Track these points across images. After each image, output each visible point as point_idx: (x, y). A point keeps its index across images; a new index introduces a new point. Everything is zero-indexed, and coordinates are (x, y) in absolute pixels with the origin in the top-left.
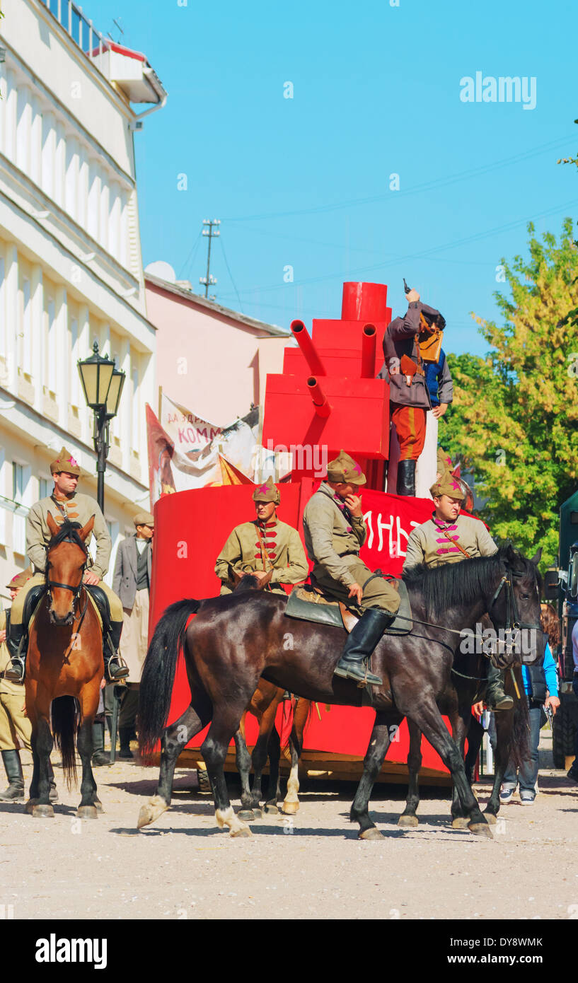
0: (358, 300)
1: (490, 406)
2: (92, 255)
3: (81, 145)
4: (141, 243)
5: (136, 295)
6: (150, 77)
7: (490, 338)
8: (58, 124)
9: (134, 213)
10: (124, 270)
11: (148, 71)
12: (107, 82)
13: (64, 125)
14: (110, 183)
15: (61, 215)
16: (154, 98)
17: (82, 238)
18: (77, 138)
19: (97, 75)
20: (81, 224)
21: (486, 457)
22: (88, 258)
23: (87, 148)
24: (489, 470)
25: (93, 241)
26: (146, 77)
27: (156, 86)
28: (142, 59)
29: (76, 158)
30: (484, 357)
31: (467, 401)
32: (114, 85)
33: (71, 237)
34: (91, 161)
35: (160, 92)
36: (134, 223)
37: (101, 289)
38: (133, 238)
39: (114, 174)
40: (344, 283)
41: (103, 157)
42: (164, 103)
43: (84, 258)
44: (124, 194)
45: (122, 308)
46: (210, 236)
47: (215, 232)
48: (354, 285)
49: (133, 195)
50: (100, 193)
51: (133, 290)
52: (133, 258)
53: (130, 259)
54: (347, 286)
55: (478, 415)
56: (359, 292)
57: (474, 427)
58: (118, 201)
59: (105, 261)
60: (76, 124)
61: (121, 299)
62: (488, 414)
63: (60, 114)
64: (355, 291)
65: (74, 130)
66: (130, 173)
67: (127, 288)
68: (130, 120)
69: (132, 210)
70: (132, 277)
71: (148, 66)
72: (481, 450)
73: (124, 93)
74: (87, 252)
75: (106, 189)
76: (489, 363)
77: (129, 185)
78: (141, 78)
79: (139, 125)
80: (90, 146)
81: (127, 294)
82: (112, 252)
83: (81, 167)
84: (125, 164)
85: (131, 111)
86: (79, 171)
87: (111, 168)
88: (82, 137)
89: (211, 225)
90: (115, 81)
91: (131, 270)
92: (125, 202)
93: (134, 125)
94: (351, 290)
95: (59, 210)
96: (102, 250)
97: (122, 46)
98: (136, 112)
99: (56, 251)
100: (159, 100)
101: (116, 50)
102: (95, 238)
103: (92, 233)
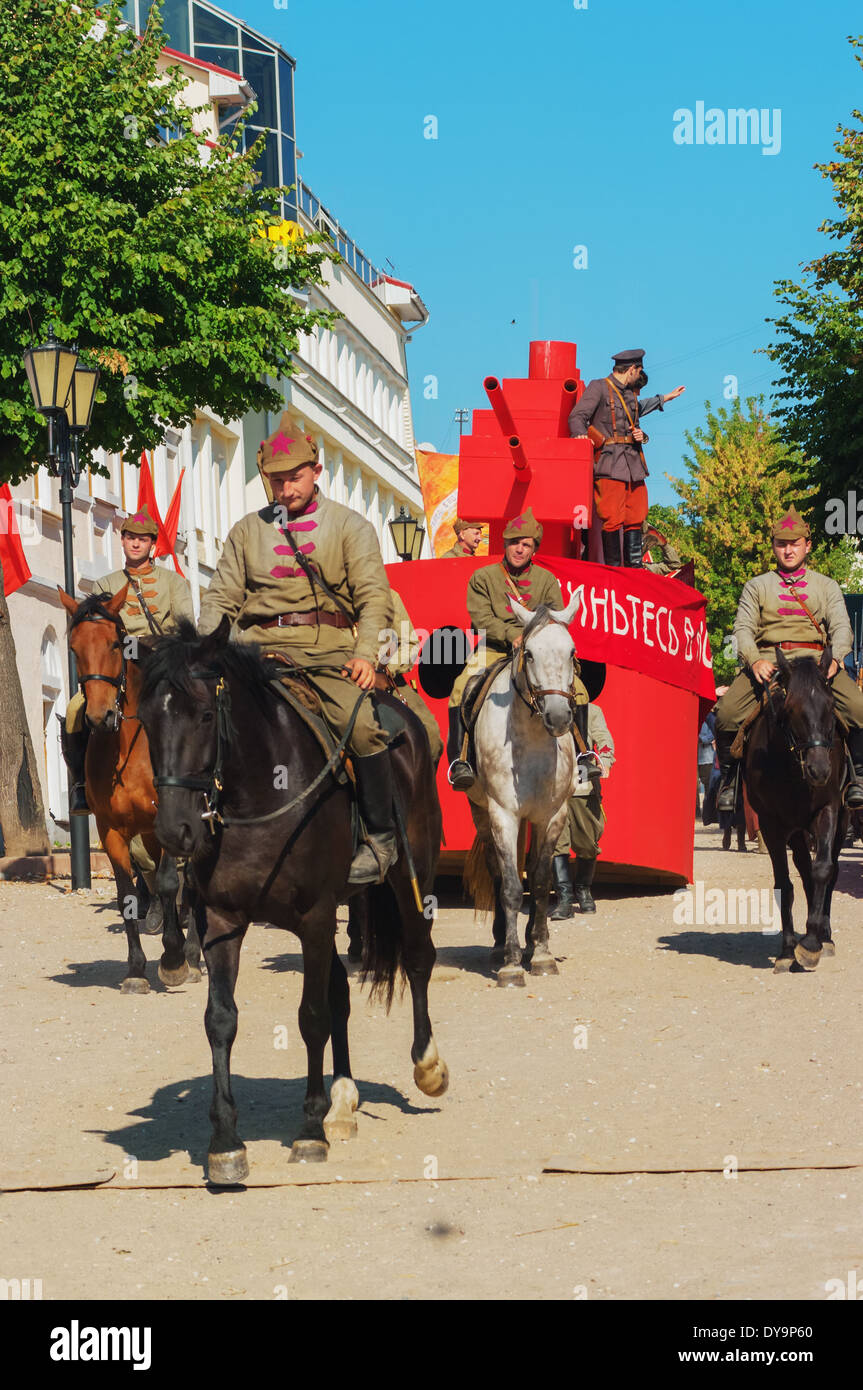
0: (546, 360)
2: (379, 440)
3: (367, 356)
4: (413, 426)
5: (412, 469)
6: (416, 301)
8: (349, 339)
9: (408, 407)
10: (402, 450)
11: (414, 296)
12: (384, 306)
13: (354, 341)
14: (389, 384)
15: (354, 410)
16: (420, 317)
17: (371, 427)
18: (364, 350)
19: (376, 301)
20: (369, 416)
22: (374, 442)
23: (371, 357)
25: (379, 429)
26: (412, 300)
27: (421, 308)
28: (410, 288)
29: (363, 366)
32: (388, 308)
33: (363, 427)
34: (374, 368)
35: (424, 313)
36: (408, 414)
37: (386, 466)
38: (408, 425)
39: (391, 376)
40: (531, 343)
41: (383, 364)
42: (427, 321)
43: (373, 442)
44: (400, 391)
45: (403, 479)
46: (461, 422)
47: (465, 418)
48: (542, 344)
49: (407, 392)
50: (382, 393)
51: (410, 466)
52: (408, 439)
53: (405, 441)
54: (533, 346)
56: (547, 351)
58: (395, 397)
59: (389, 444)
60: (363, 339)
61: (401, 473)
63: (351, 332)
64: (543, 350)
65: (360, 344)
66: (403, 374)
67: (405, 464)
68: (402, 335)
69: (406, 404)
70: (409, 455)
71: (415, 293)
73: (396, 314)
74: (375, 438)
75: (386, 389)
77: (404, 385)
78: (409, 301)
79: (409, 338)
80: (374, 357)
81: (405, 468)
82: (392, 436)
83: (367, 372)
84: (400, 370)
85: (403, 328)
86: (366, 377)
87: (389, 372)
88: (367, 348)
89: (461, 413)
90: (390, 305)
91: (408, 450)
92: (401, 398)
93: (405, 338)
94: (539, 349)
95: (352, 406)
96: (385, 435)
97: (394, 279)
98: (407, 328)
99: (352, 438)
100: (423, 318)
101: (390, 281)
102: (380, 426)
103: (377, 423)
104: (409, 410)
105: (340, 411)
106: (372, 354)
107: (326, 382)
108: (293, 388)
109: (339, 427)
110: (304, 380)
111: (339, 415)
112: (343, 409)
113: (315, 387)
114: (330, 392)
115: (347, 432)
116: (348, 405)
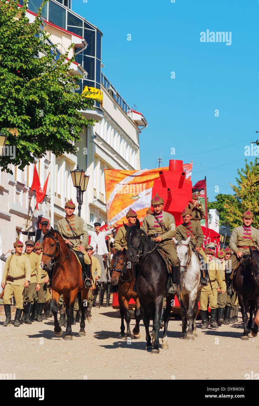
1: (234, 208)
2: (127, 167)
4: (140, 164)
6: (143, 119)
7: (234, 190)
8: (118, 131)
9: (139, 156)
11: (143, 118)
12: (132, 121)
13: (120, 132)
14: (132, 147)
15: (119, 156)
16: (144, 125)
17: (125, 162)
18: (123, 135)
19: (129, 119)
20: (124, 158)
21: (233, 222)
23: (126, 138)
24: (234, 225)
25: (127, 163)
26: (142, 119)
27: (145, 122)
28: (141, 115)
29: (123, 140)
30: (233, 195)
31: (228, 207)
32: (133, 121)
33: (121, 161)
34: (127, 141)
35: (146, 123)
38: (138, 162)
39: (133, 145)
41: (130, 140)
42: (147, 126)
44: (136, 151)
46: (159, 162)
47: (161, 161)
49: (138, 151)
50: (129, 150)
53: (136, 167)
55: (231, 211)
57: (230, 214)
58: (134, 152)
59: (131, 169)
60: (123, 132)
62: (234, 210)
63: (119, 129)
65: (123, 133)
66: (137, 145)
68: (138, 131)
71: (143, 116)
72: (232, 220)
73: (136, 123)
74: (126, 166)
75: (131, 149)
76: (234, 197)
77: (138, 148)
78: (141, 119)
79: (140, 132)
80: (127, 137)
82: (132, 166)
84: (137, 143)
85: (138, 128)
86: (124, 144)
87: (133, 144)
88: (125, 135)
89: (160, 159)
90: (134, 120)
92: (136, 152)
93: (139, 132)
95: (118, 154)
96: (129, 165)
97: (136, 111)
98: (140, 129)
99: (117, 165)
100: (146, 125)
101: (135, 112)
103: (127, 161)
104: (139, 157)
105: (114, 156)
106: (126, 137)
107: (109, 146)
108: (96, 147)
109: (112, 161)
110: (101, 144)
111: (113, 157)
112: (115, 155)
113: (105, 147)
114: (110, 149)
115: (116, 163)
116: (117, 154)
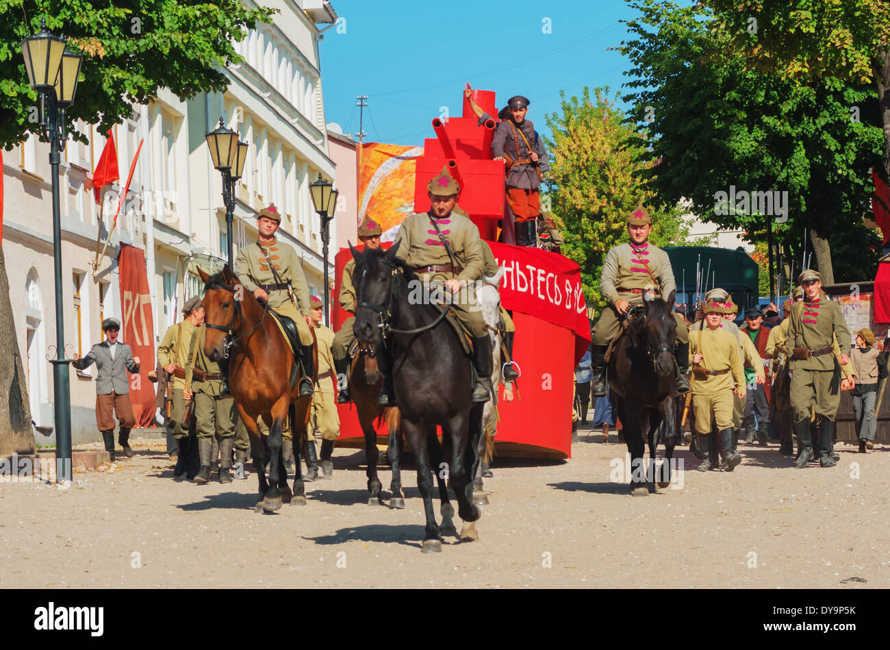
2: (296, 120)
3: (287, 51)
4: (324, 111)
5: (323, 144)
6: (328, 7)
8: (273, 37)
9: (320, 93)
10: (315, 128)
11: (326, 3)
12: (301, 11)
13: (277, 40)
14: (305, 74)
15: (277, 95)
16: (331, 20)
17: (290, 109)
18: (285, 47)
19: (296, 7)
20: (289, 100)
22: (293, 121)
25: (297, 111)
26: (325, 7)
27: (331, 13)
29: (284, 59)
32: (305, 12)
33: (283, 109)
34: (293, 61)
35: (333, 16)
36: (320, 99)
37: (302, 141)
38: (320, 108)
39: (307, 68)
41: (300, 58)
42: (336, 23)
43: (291, 121)
44: (313, 81)
45: (315, 152)
46: (361, 106)
47: (364, 103)
49: (319, 81)
50: (299, 81)
51: (321, 141)
52: (320, 121)
53: (316, 119)
58: (310, 85)
59: (304, 123)
61: (315, 147)
63: (274, 32)
65: (283, 41)
66: (316, 67)
67: (317, 140)
68: (315, 34)
69: (318, 91)
70: (320, 132)
73: (311, 17)
74: (293, 117)
75: (303, 78)
77: (317, 75)
78: (323, 7)
79: (320, 37)
80: (293, 52)
81: (317, 143)
82: (307, 117)
83: (287, 64)
84: (314, 63)
85: (316, 28)
86: (286, 68)
87: (305, 65)
88: (288, 45)
89: (362, 99)
90: (305, 10)
91: (319, 128)
92: (314, 86)
93: (317, 37)
95: (275, 92)
96: (301, 116)
98: (319, 29)
99: (275, 117)
100: (333, 21)
102: (298, 109)
103: (295, 105)
104: (321, 96)
105: (265, 95)
106: (291, 50)
107: (254, 72)
109: (264, 108)
110: (237, 70)
111: (265, 100)
112: (268, 94)
113: (245, 76)
114: (257, 80)
115: (271, 113)
116: (272, 91)
